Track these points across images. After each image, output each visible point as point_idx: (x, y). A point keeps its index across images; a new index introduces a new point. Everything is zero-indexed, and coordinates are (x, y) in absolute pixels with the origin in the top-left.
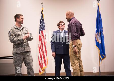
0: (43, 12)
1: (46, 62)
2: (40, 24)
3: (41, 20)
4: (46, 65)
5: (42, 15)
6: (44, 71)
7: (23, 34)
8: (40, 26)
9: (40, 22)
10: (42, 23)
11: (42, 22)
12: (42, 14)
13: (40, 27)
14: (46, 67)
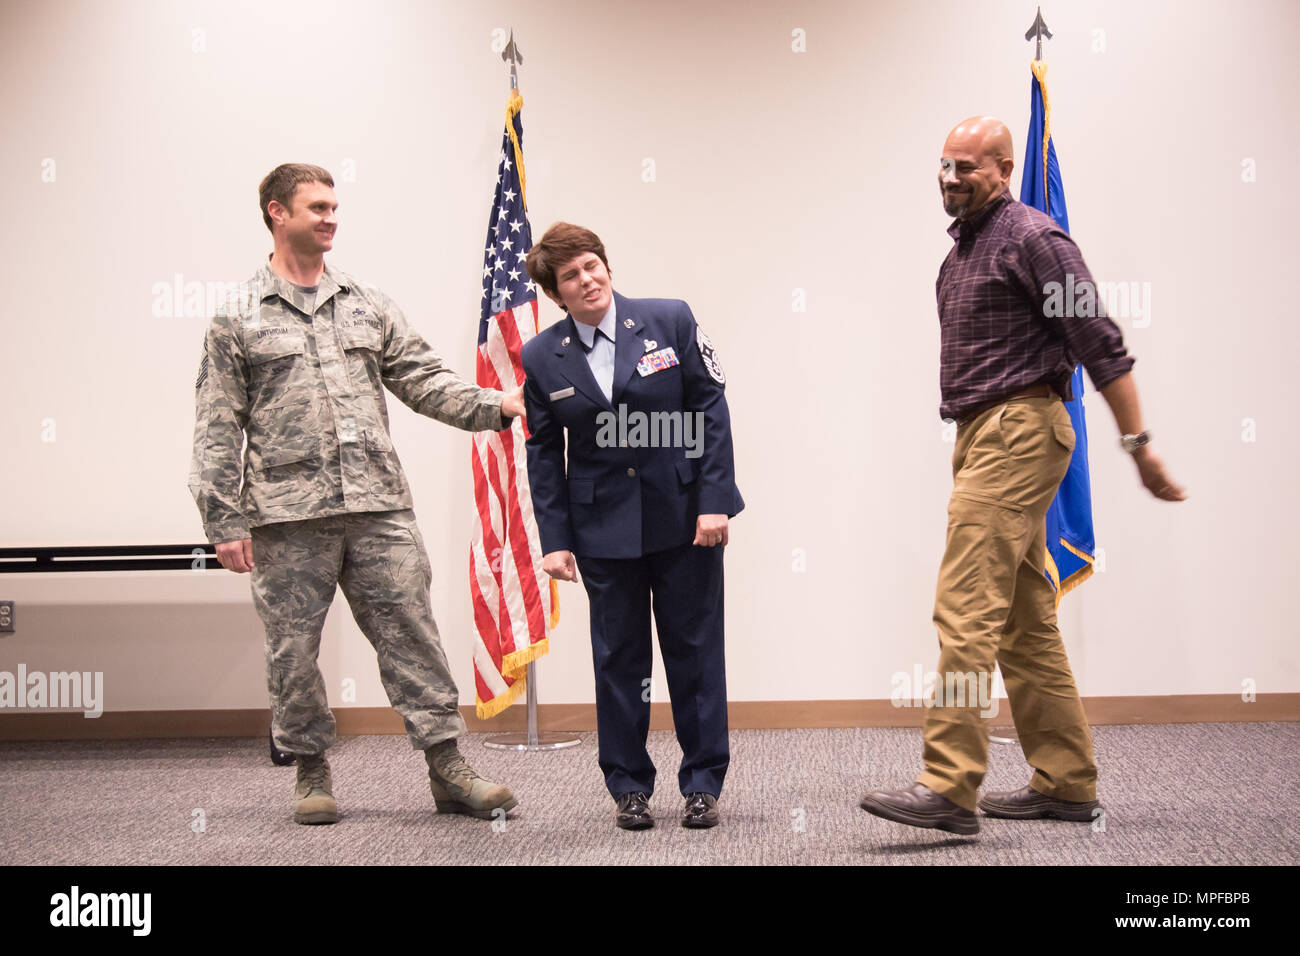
0: (519, 130)
1: (546, 605)
2: (492, 251)
3: (502, 214)
4: (538, 632)
5: (512, 157)
6: (521, 685)
7: (336, 356)
8: (490, 261)
9: (491, 232)
10: (513, 236)
11: (507, 232)
12: (509, 148)
13: (487, 271)
14: (545, 650)
